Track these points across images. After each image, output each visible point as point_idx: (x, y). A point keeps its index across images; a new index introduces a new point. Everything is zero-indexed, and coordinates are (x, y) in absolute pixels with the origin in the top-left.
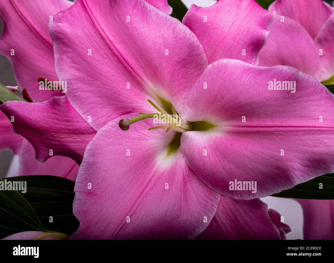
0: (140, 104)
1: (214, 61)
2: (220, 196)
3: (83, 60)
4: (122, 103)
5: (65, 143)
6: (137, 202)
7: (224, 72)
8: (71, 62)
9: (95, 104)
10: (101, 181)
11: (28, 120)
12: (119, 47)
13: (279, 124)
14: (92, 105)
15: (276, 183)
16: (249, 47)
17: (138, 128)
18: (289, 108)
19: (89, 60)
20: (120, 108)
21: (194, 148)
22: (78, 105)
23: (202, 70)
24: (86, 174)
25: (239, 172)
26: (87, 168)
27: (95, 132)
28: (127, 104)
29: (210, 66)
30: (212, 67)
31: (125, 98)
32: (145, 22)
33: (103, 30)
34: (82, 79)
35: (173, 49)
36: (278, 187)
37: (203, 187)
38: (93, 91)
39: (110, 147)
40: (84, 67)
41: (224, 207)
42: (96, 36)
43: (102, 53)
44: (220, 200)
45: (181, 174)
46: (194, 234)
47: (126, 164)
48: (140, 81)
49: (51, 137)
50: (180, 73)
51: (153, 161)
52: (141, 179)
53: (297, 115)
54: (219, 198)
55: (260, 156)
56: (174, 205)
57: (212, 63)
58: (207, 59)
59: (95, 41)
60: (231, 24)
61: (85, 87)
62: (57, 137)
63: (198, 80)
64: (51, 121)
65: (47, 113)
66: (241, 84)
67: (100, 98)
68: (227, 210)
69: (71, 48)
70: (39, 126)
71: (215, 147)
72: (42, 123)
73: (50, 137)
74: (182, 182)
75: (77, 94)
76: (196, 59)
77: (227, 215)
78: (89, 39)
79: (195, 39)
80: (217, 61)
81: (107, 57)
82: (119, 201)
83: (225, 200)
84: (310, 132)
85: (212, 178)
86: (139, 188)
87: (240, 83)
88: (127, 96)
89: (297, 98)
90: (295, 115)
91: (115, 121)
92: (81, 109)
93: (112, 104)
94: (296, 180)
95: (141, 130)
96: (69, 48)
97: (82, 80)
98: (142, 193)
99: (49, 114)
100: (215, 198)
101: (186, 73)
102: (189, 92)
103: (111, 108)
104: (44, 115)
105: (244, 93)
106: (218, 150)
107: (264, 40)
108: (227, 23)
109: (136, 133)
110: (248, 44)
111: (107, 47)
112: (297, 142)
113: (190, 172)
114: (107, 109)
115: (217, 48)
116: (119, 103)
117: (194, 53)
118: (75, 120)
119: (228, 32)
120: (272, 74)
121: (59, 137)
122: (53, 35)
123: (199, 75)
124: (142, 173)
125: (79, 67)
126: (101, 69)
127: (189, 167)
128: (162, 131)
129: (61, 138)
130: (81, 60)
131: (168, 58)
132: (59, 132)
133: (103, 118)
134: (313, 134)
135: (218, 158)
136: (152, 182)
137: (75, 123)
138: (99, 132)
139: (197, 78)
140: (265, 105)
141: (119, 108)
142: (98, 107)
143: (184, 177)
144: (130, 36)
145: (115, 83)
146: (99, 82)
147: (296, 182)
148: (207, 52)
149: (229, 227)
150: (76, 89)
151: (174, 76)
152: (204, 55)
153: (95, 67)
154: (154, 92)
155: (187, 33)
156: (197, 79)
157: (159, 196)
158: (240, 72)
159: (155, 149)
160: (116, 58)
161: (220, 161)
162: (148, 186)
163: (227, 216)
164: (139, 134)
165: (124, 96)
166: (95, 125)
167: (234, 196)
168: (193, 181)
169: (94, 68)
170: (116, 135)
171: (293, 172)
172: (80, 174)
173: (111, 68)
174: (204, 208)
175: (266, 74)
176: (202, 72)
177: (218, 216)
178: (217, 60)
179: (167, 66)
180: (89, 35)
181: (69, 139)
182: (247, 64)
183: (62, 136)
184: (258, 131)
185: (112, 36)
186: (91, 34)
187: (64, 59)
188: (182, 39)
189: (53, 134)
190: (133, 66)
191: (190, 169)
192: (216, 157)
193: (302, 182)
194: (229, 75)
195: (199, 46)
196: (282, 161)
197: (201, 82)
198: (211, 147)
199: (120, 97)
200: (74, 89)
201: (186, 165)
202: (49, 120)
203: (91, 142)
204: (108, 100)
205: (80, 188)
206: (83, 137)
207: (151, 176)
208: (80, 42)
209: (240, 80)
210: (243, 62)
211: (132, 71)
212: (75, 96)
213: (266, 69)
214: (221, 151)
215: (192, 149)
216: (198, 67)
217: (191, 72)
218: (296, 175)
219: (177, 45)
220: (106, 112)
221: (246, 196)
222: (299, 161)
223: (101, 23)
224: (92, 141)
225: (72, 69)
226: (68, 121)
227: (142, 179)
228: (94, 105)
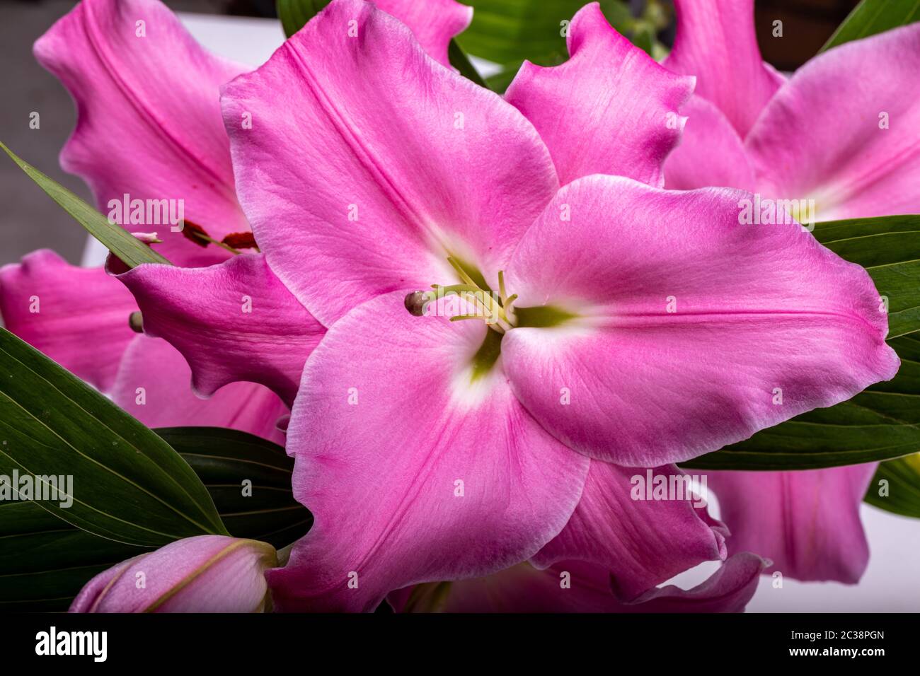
0: (416, 270)
1: (572, 179)
2: (589, 461)
3: (296, 178)
4: (378, 269)
5: (259, 354)
6: (421, 475)
7: (596, 201)
8: (270, 182)
9: (322, 270)
10: (342, 433)
11: (183, 304)
12: (376, 150)
13: (718, 307)
14: (315, 271)
15: (710, 432)
16: (644, 149)
17: (411, 322)
18: (737, 273)
19: (309, 177)
20: (374, 279)
21: (532, 362)
22: (287, 273)
23: (546, 198)
24: (309, 418)
25: (631, 409)
26: (309, 407)
27: (323, 330)
28: (389, 271)
29: (565, 189)
30: (569, 191)
31: (385, 258)
32: (428, 97)
33: (339, 114)
34: (295, 217)
35: (486, 155)
36: (715, 439)
37: (551, 445)
38: (317, 243)
39: (355, 362)
40: (298, 191)
41: (598, 484)
42: (324, 127)
43: (338, 161)
44: (590, 471)
45: (505, 417)
46: (537, 542)
47: (392, 398)
48: (417, 221)
49: (231, 341)
50: (500, 205)
51: (444, 391)
52: (424, 428)
53: (755, 287)
54: (588, 467)
55: (678, 376)
56: (496, 482)
57: (569, 185)
58: (558, 174)
59: (323, 137)
60: (606, 103)
61: (300, 235)
62: (245, 341)
63: (537, 220)
64: (231, 307)
65: (225, 289)
66: (633, 227)
67: (332, 258)
68: (604, 490)
69: (269, 152)
70: (206, 317)
71: (578, 360)
72: (213, 310)
73: (228, 341)
74: (508, 432)
75: (285, 249)
76: (535, 175)
77: (605, 502)
78: (309, 134)
79: (532, 133)
80: (580, 179)
81: (347, 172)
82: (383, 474)
83: (599, 469)
84: (781, 323)
85: (572, 425)
86: (422, 445)
87: (632, 224)
88: (389, 254)
89: (754, 253)
90: (749, 289)
91: (364, 308)
92: (294, 280)
93: (356, 269)
94: (757, 422)
95: (416, 326)
96: (266, 152)
97: (294, 220)
98: (428, 458)
99: (228, 291)
100: (578, 466)
101: (512, 205)
102: (516, 245)
103: (354, 279)
104: (218, 294)
105: (640, 245)
106: (585, 365)
107: (678, 135)
108: (598, 100)
109: (408, 333)
110: (644, 143)
111: (348, 151)
112: (756, 344)
113: (522, 414)
114: (346, 282)
115: (577, 152)
116: (372, 268)
117: (530, 163)
118: (283, 303)
119: (601, 120)
120: (698, 205)
121: (249, 342)
122: (230, 125)
123: (539, 209)
124: (425, 416)
125: (289, 191)
126: (336, 196)
127: (521, 404)
128: (462, 327)
129: (253, 343)
130: (293, 176)
131: (477, 173)
132: (248, 329)
133: (338, 300)
134: (787, 327)
135: (585, 382)
136: (447, 435)
137: (283, 311)
138: (331, 331)
139: (536, 215)
140: (687, 269)
141: (371, 280)
142: (328, 276)
143: (511, 423)
144: (398, 126)
145: (365, 225)
146: (331, 223)
147: (755, 426)
148: (558, 162)
149: (608, 528)
150: (283, 238)
151: (488, 211)
152: (552, 166)
153: (322, 192)
154: (444, 246)
155: (517, 121)
156: (535, 217)
157: (463, 462)
158: (629, 200)
159: (447, 366)
160: (366, 173)
161: (589, 388)
162: (440, 443)
163: (605, 504)
164: (412, 334)
165: (383, 253)
166: (323, 315)
167: (620, 460)
168: (529, 432)
169: (320, 194)
170: (368, 337)
171: (749, 405)
172: (295, 419)
173: (355, 194)
174: (557, 488)
175: (686, 205)
176: (546, 203)
177: (586, 504)
178: (579, 177)
179: (473, 190)
180: (309, 125)
181: (268, 345)
182: (642, 186)
183: (254, 339)
184: (672, 323)
185: (359, 126)
186: (314, 123)
187: (254, 175)
188: (507, 133)
189: (234, 335)
190: (402, 190)
191: (523, 407)
192: (581, 380)
193: (768, 426)
194: (607, 208)
195: (540, 147)
196: (725, 383)
197: (545, 223)
198: (568, 358)
199: (375, 255)
200: (277, 239)
201: (513, 398)
202: (229, 304)
203: (315, 351)
204: (349, 263)
205: (298, 448)
206: (297, 340)
207: (445, 423)
208: (289, 138)
209: (630, 218)
210: (632, 180)
211: (400, 199)
212: (279, 254)
213: (684, 196)
214: (592, 368)
215: (526, 365)
216: (539, 192)
217: (524, 203)
218: (755, 412)
219: (495, 145)
220: (345, 287)
221: (646, 460)
222: (761, 383)
223: (334, 100)
224: (319, 349)
225: (272, 195)
226: (269, 306)
227: (426, 428)
228: (321, 272)
